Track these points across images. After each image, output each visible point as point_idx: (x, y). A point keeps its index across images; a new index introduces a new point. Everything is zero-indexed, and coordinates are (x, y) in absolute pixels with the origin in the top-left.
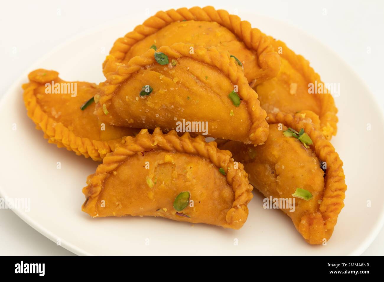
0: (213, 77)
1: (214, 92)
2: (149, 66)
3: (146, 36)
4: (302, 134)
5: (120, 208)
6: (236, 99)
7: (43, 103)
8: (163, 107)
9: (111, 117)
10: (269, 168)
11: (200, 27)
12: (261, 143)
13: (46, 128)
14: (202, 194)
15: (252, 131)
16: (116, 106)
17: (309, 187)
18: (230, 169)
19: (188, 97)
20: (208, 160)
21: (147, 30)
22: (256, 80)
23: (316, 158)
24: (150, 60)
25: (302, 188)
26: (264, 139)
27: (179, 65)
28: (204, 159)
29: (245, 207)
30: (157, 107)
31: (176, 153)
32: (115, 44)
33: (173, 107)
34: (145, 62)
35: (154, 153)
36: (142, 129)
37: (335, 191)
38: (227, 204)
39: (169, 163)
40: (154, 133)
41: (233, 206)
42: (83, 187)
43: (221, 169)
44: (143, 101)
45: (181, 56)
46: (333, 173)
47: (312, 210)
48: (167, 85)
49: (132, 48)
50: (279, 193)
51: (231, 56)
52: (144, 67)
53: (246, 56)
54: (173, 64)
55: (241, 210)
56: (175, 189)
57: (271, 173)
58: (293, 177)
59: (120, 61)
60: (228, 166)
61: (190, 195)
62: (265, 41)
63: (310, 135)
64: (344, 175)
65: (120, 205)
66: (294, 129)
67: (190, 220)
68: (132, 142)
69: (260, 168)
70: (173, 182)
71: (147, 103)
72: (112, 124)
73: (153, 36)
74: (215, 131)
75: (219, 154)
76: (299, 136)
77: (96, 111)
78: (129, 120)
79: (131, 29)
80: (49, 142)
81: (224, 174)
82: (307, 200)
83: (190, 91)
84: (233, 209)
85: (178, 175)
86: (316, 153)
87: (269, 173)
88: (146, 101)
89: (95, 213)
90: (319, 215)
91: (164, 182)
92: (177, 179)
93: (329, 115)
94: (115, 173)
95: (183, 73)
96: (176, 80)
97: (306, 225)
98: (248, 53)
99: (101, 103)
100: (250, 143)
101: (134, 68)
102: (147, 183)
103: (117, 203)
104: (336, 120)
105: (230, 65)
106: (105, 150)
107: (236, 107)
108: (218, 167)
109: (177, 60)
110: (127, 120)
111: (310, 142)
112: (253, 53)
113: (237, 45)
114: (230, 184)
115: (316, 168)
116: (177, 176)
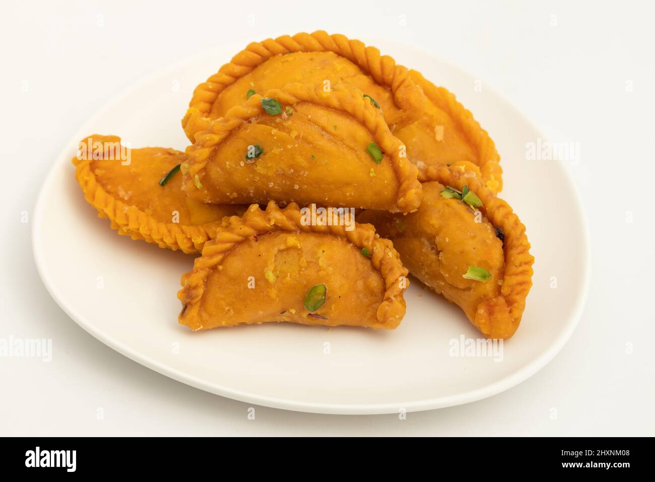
0: (344, 126)
1: (347, 146)
2: (254, 119)
3: (237, 78)
4: (466, 193)
5: (231, 314)
6: (377, 153)
7: (105, 182)
8: (279, 172)
9: (206, 192)
10: (426, 242)
11: (312, 59)
12: (413, 210)
13: (115, 215)
14: (341, 285)
15: (400, 195)
16: (213, 177)
17: (484, 264)
18: (377, 249)
19: (313, 156)
20: (345, 239)
21: (238, 69)
22: (395, 126)
23: (490, 224)
24: (256, 110)
25: (476, 266)
26: (417, 204)
27: (297, 114)
28: (339, 238)
29: (401, 298)
30: (270, 174)
31: (300, 233)
32: (195, 92)
33: (292, 171)
34: (249, 112)
35: (270, 235)
36: (250, 204)
37: (520, 265)
38: (376, 296)
39: (295, 248)
40: (267, 208)
41: (385, 298)
42: (178, 291)
43: (363, 249)
44: (250, 167)
45: (298, 101)
46: (515, 242)
47: (491, 295)
48: (282, 142)
49: (220, 96)
50: (444, 275)
51: (364, 96)
52: (248, 120)
53: (379, 94)
54: (288, 113)
55: (396, 303)
56: (305, 283)
57: (429, 249)
58: (462, 252)
59: (206, 114)
60: (373, 245)
61: (326, 289)
62: (401, 72)
63: (477, 193)
64: (529, 244)
65: (232, 311)
66: (453, 187)
67: (327, 322)
68: (240, 223)
69: (415, 244)
70: (302, 273)
71: (256, 169)
72: (207, 201)
73: (247, 78)
74: (351, 198)
75: (359, 230)
76: (463, 196)
77: (184, 186)
78: (231, 194)
79: (215, 70)
80: (120, 233)
81: (369, 256)
82: (484, 282)
83: (314, 148)
84: (385, 303)
85: (307, 262)
86: (488, 218)
87: (427, 249)
88: (255, 166)
89: (198, 324)
90: (501, 300)
91: (289, 274)
92: (306, 268)
93: (490, 163)
94: (220, 267)
95: (303, 124)
96: (294, 134)
97: (486, 315)
98: (380, 90)
99: (192, 174)
100: (398, 211)
101: (234, 122)
102: (267, 277)
103: (227, 308)
104: (499, 171)
105: (365, 108)
106: (201, 238)
107: (377, 163)
108: (360, 248)
109: (293, 107)
110: (228, 194)
111: (479, 203)
112: (385, 89)
113: (364, 80)
114: (378, 269)
115: (491, 237)
116: (306, 264)
